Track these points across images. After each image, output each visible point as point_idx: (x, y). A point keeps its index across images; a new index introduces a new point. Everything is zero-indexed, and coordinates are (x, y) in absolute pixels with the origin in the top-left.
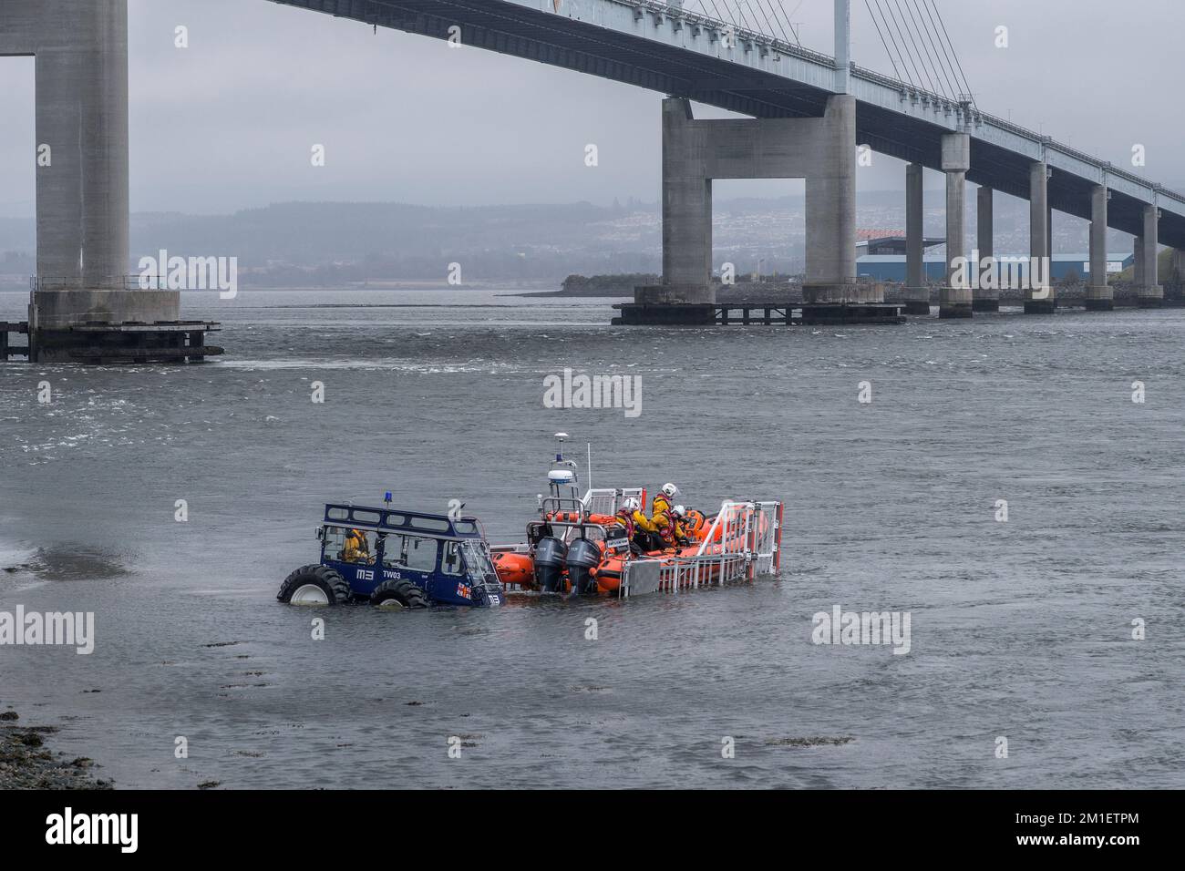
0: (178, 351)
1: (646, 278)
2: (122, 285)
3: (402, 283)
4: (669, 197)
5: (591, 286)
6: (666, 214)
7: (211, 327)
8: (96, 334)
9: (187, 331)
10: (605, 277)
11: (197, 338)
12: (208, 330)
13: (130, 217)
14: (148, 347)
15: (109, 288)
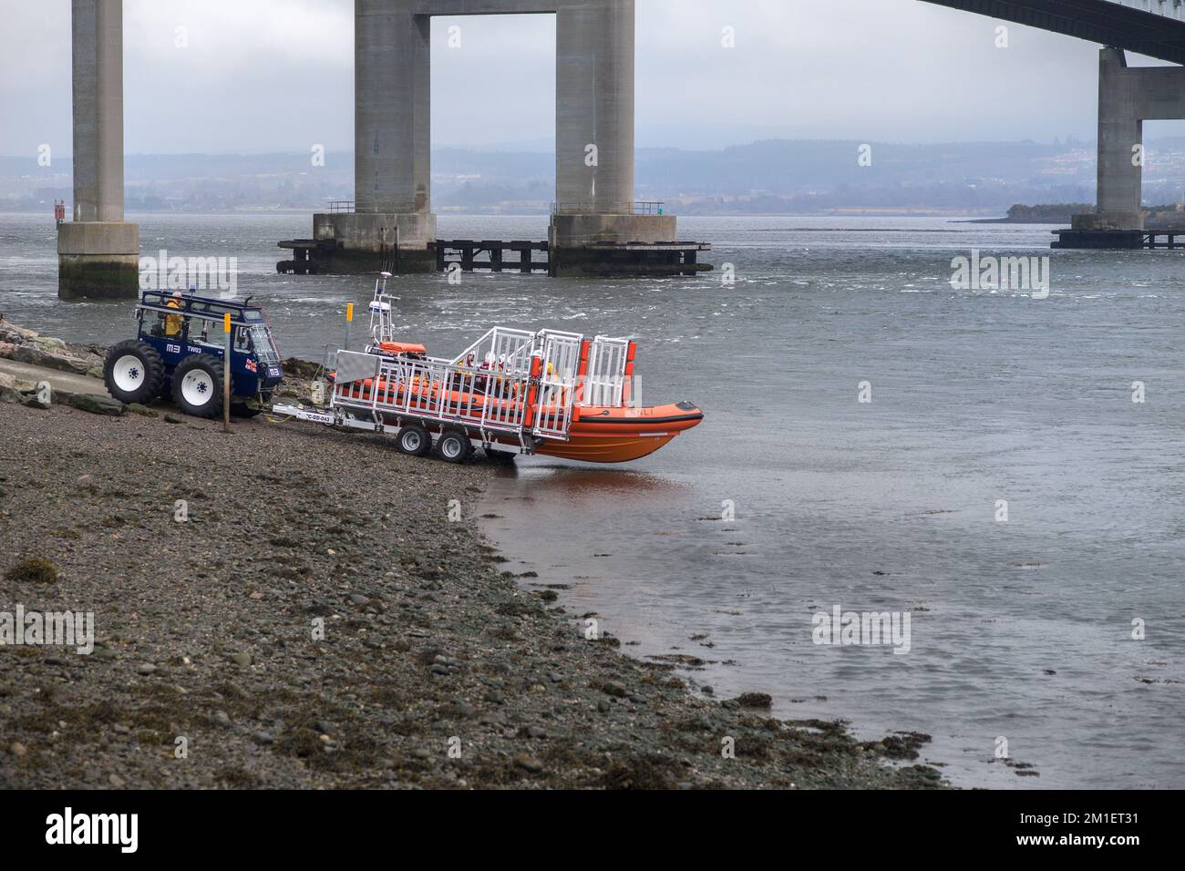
0: (674, 267)
1: (1082, 207)
2: (628, 210)
3: (867, 211)
4: (1104, 136)
5: (1033, 213)
6: (1101, 151)
7: (703, 247)
8: (605, 252)
9: (682, 251)
10: (1044, 206)
11: (691, 256)
12: (700, 249)
13: (635, 152)
14: (649, 264)
15: (616, 213)
